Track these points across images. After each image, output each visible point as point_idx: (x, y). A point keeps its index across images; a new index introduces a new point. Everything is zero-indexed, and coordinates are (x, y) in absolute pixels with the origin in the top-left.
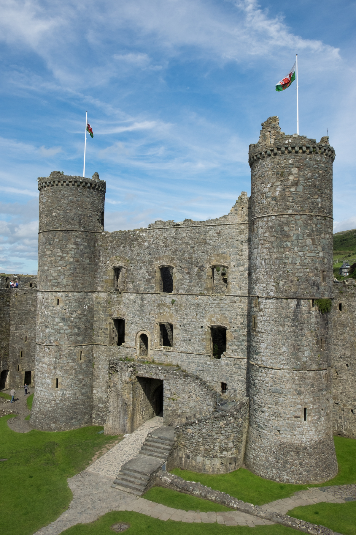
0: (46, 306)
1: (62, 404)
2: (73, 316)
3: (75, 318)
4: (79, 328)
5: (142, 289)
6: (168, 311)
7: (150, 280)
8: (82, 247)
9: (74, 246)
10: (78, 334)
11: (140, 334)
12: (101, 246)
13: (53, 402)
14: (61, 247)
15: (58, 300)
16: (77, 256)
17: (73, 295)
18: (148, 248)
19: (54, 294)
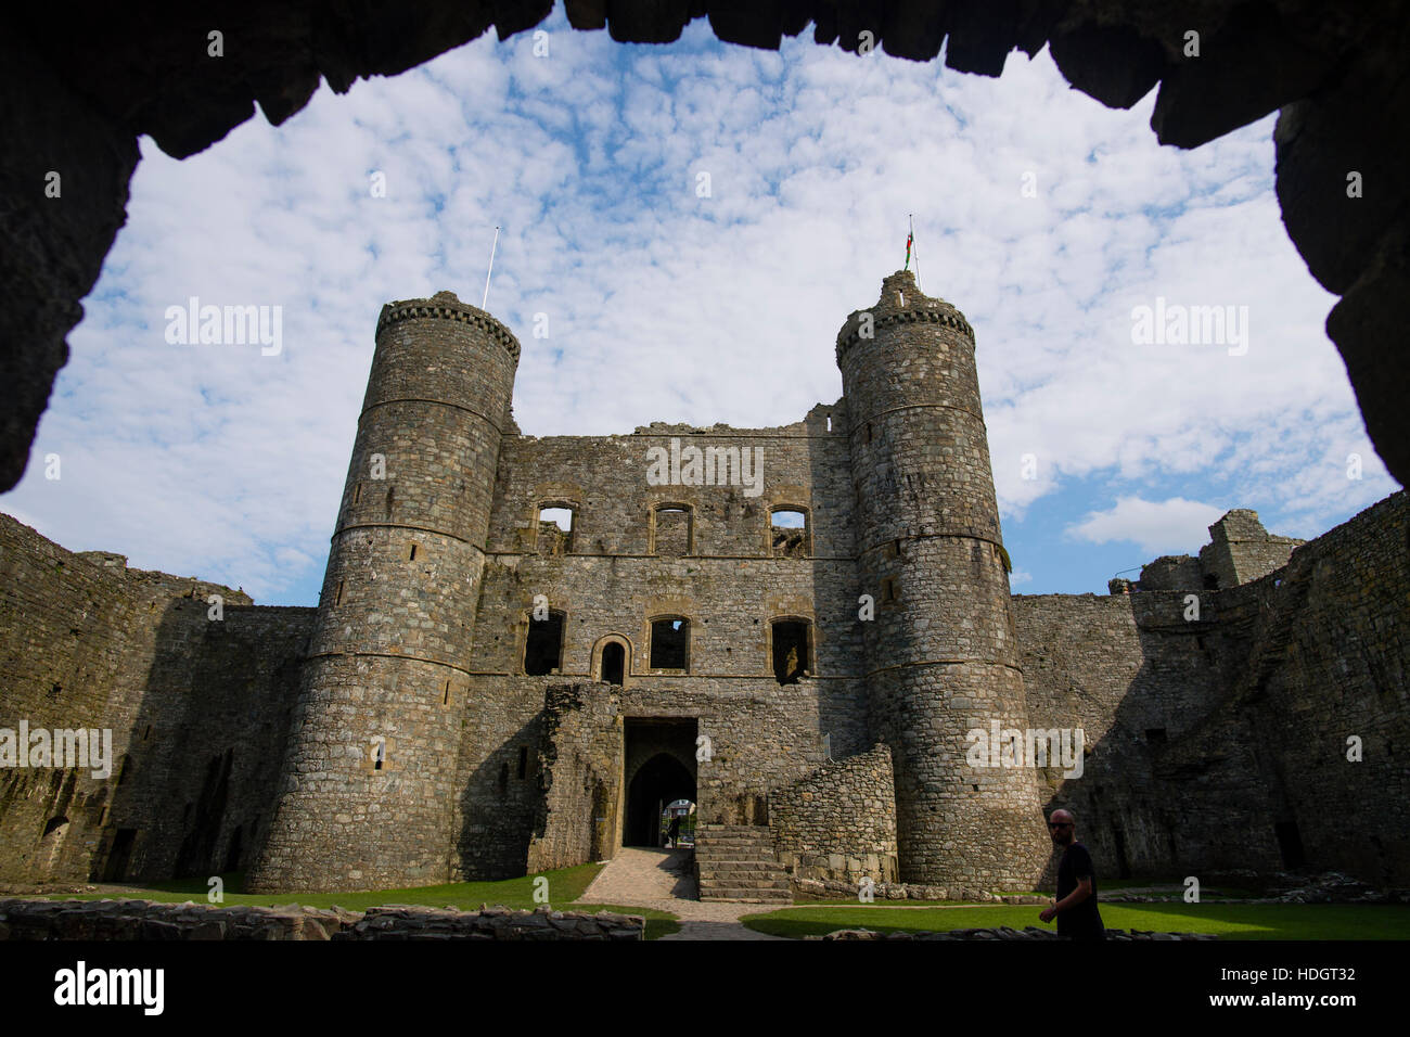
0: (375, 559)
1: (385, 815)
2: (445, 592)
3: (447, 597)
4: (452, 625)
5: (613, 548)
6: (678, 591)
7: (635, 529)
8: (480, 450)
9: (467, 443)
10: (447, 638)
11: (603, 643)
12: (515, 461)
13: (361, 809)
14: (439, 437)
15: (414, 548)
16: (469, 464)
17: (450, 544)
18: (631, 470)
19: (406, 533)
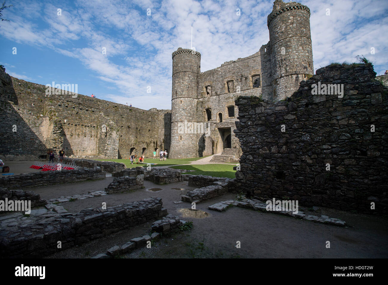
0: (176, 104)
1: (183, 147)
2: (188, 108)
3: (188, 109)
4: (190, 114)
5: (218, 93)
6: (232, 100)
7: (222, 88)
8: (191, 79)
9: (188, 78)
10: (190, 116)
11: (218, 113)
12: (200, 79)
13: (179, 147)
14: (182, 79)
15: (181, 101)
16: (189, 82)
17: (188, 99)
18: (221, 75)
19: (179, 99)
